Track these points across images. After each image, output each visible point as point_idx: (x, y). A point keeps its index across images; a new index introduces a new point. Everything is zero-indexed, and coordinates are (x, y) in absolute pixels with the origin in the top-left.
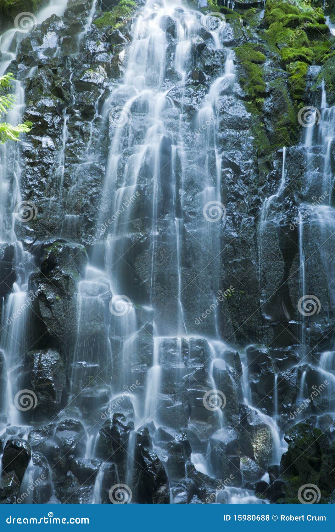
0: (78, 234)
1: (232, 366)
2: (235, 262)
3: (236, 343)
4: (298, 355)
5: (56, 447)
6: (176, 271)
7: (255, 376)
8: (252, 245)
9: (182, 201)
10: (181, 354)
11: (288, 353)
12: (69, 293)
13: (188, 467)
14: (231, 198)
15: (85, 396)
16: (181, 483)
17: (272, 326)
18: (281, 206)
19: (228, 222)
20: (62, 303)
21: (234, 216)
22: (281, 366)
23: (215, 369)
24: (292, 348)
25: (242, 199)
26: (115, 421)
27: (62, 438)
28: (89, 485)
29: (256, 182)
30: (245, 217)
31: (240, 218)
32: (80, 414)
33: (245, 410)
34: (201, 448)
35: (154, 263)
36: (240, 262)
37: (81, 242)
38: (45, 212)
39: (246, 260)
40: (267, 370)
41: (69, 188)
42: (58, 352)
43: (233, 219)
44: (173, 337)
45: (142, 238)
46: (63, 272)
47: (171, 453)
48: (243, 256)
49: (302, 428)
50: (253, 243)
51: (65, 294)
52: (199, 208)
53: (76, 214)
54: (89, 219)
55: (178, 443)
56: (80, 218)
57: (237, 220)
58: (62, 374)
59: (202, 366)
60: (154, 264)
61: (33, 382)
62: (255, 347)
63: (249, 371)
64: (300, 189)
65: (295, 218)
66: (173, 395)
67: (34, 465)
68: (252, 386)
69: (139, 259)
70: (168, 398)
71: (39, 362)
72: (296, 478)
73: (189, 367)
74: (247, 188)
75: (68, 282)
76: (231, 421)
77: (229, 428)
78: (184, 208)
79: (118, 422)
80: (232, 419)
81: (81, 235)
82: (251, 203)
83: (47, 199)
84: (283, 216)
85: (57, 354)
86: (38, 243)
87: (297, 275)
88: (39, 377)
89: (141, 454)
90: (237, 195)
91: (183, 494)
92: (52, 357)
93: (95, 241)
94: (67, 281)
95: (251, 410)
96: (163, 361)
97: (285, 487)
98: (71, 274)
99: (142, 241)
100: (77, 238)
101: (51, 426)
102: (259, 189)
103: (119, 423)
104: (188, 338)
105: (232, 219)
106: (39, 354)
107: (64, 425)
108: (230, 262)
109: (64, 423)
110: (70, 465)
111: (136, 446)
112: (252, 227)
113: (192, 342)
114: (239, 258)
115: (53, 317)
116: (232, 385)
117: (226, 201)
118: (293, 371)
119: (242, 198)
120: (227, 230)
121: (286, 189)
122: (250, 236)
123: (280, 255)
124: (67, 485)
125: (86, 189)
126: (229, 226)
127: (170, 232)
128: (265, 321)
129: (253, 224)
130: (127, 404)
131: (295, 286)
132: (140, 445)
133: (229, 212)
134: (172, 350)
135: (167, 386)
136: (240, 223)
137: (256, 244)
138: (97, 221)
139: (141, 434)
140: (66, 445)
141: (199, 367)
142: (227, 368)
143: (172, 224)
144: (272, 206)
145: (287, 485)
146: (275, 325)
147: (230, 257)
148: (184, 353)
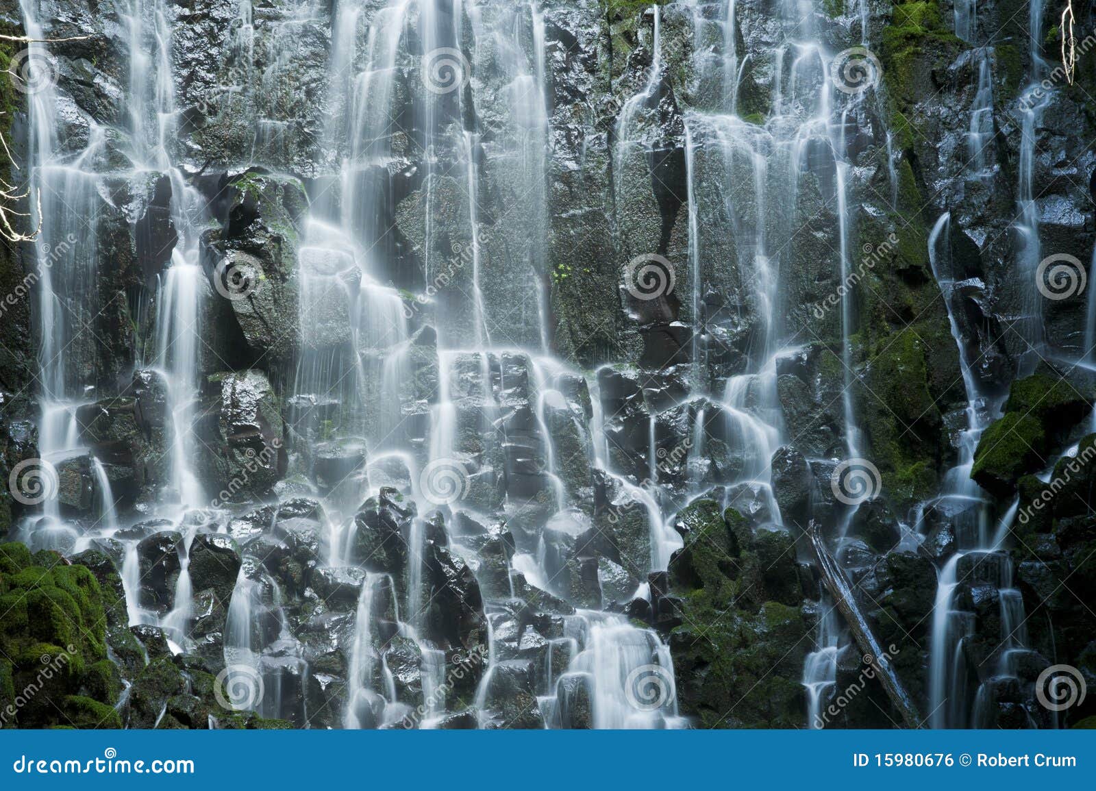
0: (286, 159)
1: (576, 402)
2: (574, 215)
3: (575, 361)
4: (686, 381)
5: (283, 547)
6: (470, 230)
7: (615, 419)
8: (604, 185)
9: (476, 101)
10: (488, 381)
11: (669, 379)
12: (282, 269)
13: (514, 578)
14: (562, 97)
15: (322, 456)
16: (505, 605)
17: (641, 331)
18: (654, 115)
19: (559, 142)
20: (271, 286)
21: (569, 130)
22: (658, 402)
23: (547, 409)
24: (677, 370)
25: (584, 100)
26: (384, 502)
27: (291, 530)
28: (347, 611)
29: (607, 69)
30: (589, 134)
31: (581, 135)
32: (314, 489)
33: (600, 479)
34: (530, 545)
35: (430, 214)
36: (583, 215)
37: (292, 173)
38: (221, 114)
39: (595, 212)
40: (637, 410)
41: (264, 68)
42: (266, 375)
43: (568, 137)
44: (472, 352)
45: (408, 169)
46: (270, 229)
47: (484, 556)
48: (588, 204)
49: (707, 508)
50: (607, 182)
51: (276, 270)
52: (507, 115)
53: (281, 119)
54: (306, 130)
55: (496, 538)
56: (289, 127)
57: (576, 137)
58: (276, 416)
59: (525, 402)
60: (430, 218)
61: (223, 431)
62: (612, 368)
63: (603, 411)
64: (683, 85)
65: (679, 138)
66: (477, 454)
67: (248, 578)
68: (611, 436)
69: (404, 207)
70: (469, 458)
71: (233, 394)
72: (699, 592)
73: (503, 404)
74: (591, 78)
75: (280, 249)
76: (577, 497)
77: (576, 511)
78: (481, 113)
79: (389, 502)
80: (580, 494)
81: (292, 160)
82: (599, 108)
83: (224, 88)
84: (657, 133)
85: (265, 380)
86: (209, 171)
87: (684, 241)
88: (234, 421)
89: (436, 559)
90: (574, 92)
91: (508, 624)
92: (255, 386)
93: (319, 172)
94: (277, 247)
95: (612, 480)
96: (456, 394)
97: (681, 607)
98: (284, 232)
99: (408, 174)
100: (285, 165)
101: (266, 510)
102: (613, 82)
103: (392, 505)
104: (499, 353)
105: (566, 136)
106: (231, 380)
107: (291, 509)
108: (564, 215)
109: (289, 505)
110: (309, 577)
111: (424, 544)
112: (604, 151)
113: (507, 361)
114: (581, 208)
115: (256, 312)
116: (578, 436)
117: (554, 102)
118: (680, 411)
119: (583, 97)
120: (557, 156)
121: (661, 83)
122: (601, 169)
123: (654, 204)
124: (305, 612)
125: (298, 73)
126: (561, 149)
127: (456, 159)
128: (628, 323)
129: (605, 146)
130: (398, 471)
131: (680, 260)
132: (432, 542)
133: (560, 123)
134: (471, 374)
135: (464, 439)
136: (580, 145)
137: (611, 184)
138: (321, 133)
139: (433, 523)
140: (299, 543)
141: (519, 404)
142: (568, 405)
143: (460, 144)
144: (638, 116)
145: (685, 605)
146: (646, 330)
147: (564, 205)
148: (493, 380)
